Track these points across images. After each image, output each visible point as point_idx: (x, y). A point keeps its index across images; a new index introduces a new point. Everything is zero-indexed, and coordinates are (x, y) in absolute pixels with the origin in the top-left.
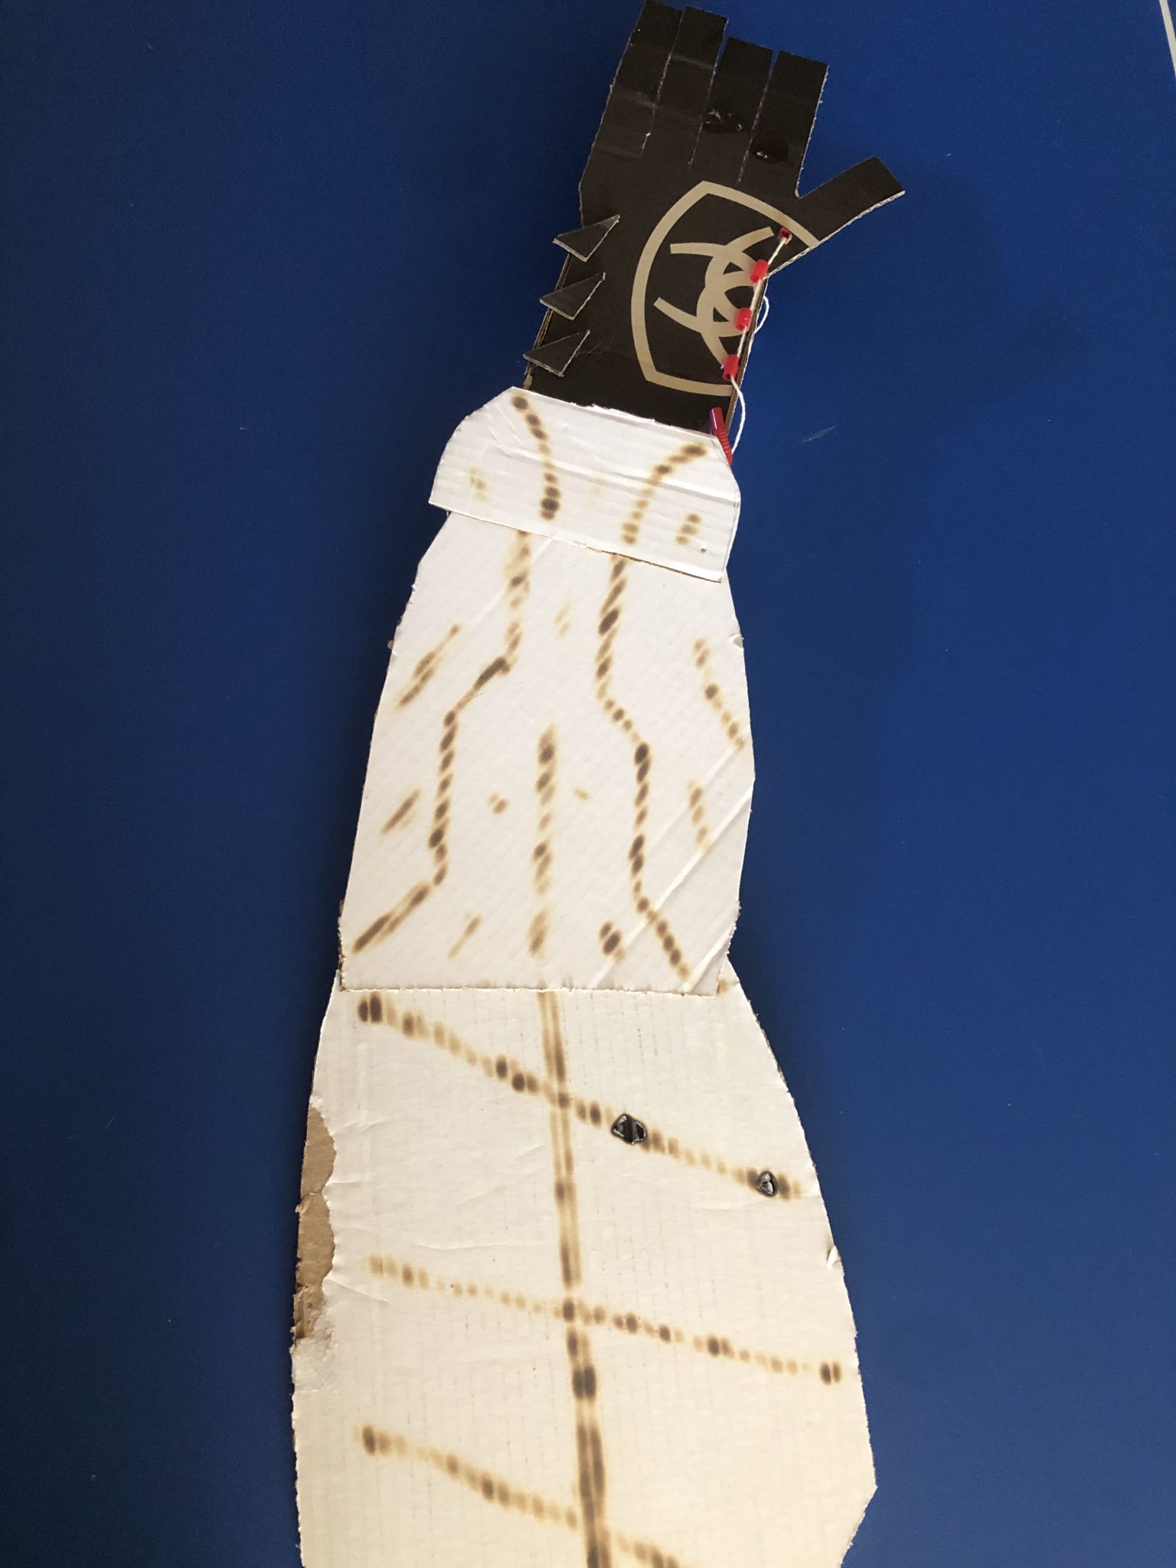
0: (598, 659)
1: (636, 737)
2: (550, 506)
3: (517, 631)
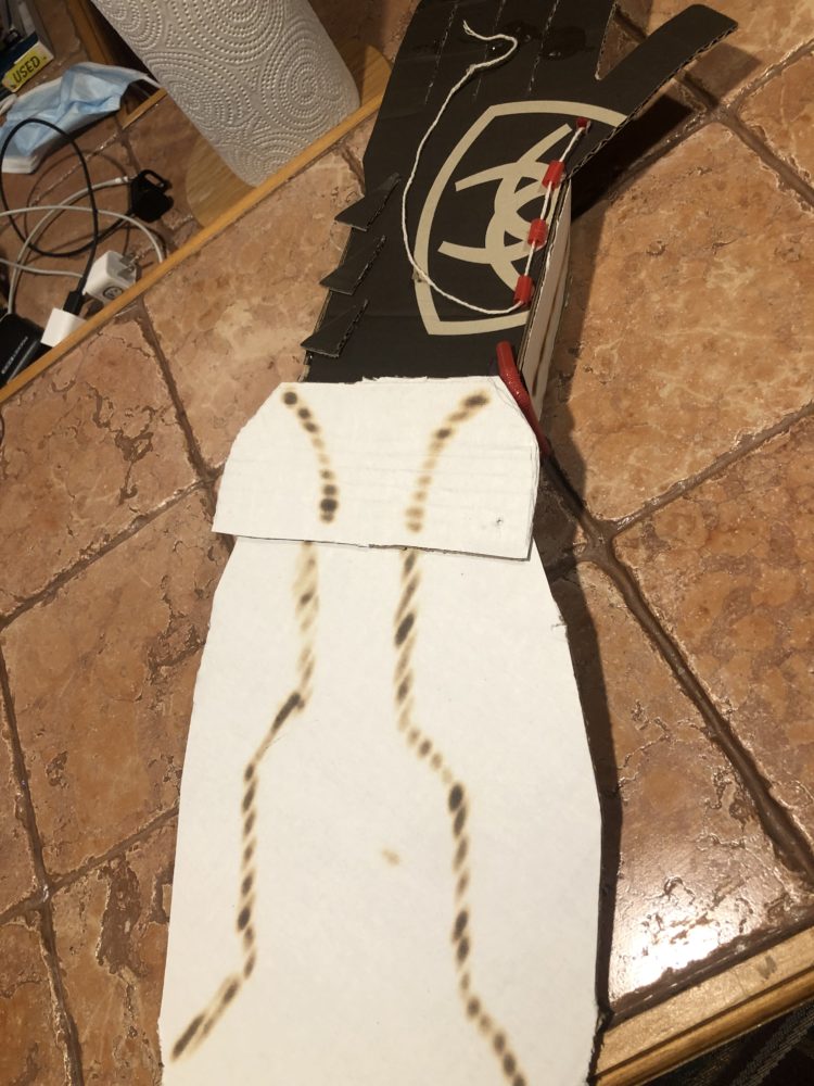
0: (397, 678)
1: (447, 776)
2: (329, 506)
3: (310, 658)
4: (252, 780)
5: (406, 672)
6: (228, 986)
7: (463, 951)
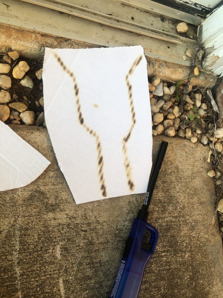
0: (101, 148)
1: (85, 126)
3: (124, 151)
4: (134, 120)
5: (99, 150)
6: (131, 73)
7: (76, 87)
